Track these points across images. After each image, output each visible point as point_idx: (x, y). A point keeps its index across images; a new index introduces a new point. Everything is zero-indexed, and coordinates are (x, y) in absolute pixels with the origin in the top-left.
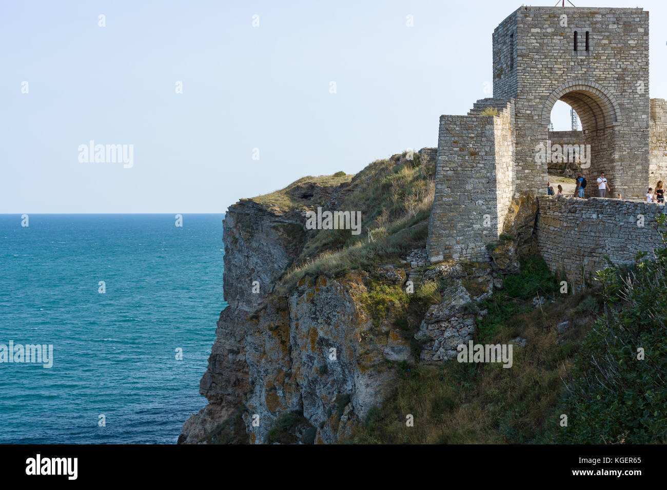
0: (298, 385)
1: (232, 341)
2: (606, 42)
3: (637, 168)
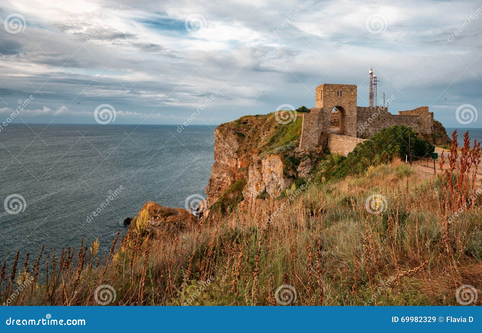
0: (264, 183)
2: (346, 93)
3: (354, 126)
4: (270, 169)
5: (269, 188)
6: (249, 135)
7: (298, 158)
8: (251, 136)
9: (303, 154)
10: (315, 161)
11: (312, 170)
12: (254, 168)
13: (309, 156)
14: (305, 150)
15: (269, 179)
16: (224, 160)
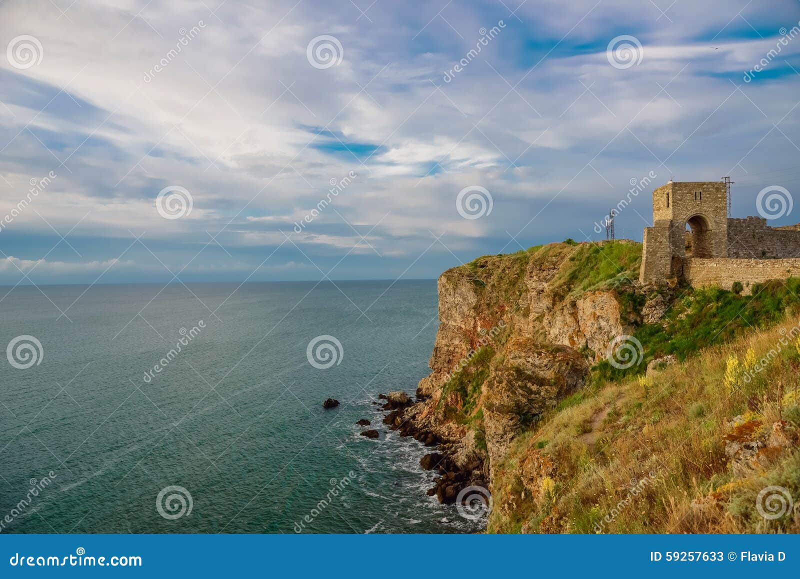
0: (585, 335)
1: (446, 340)
2: (709, 196)
3: (723, 246)
4: (595, 313)
5: (593, 341)
6: (492, 283)
7: (640, 295)
8: (496, 285)
9: (649, 289)
10: (669, 299)
11: (666, 313)
12: (564, 313)
13: (658, 292)
14: (650, 283)
15: (595, 328)
16: (455, 321)
